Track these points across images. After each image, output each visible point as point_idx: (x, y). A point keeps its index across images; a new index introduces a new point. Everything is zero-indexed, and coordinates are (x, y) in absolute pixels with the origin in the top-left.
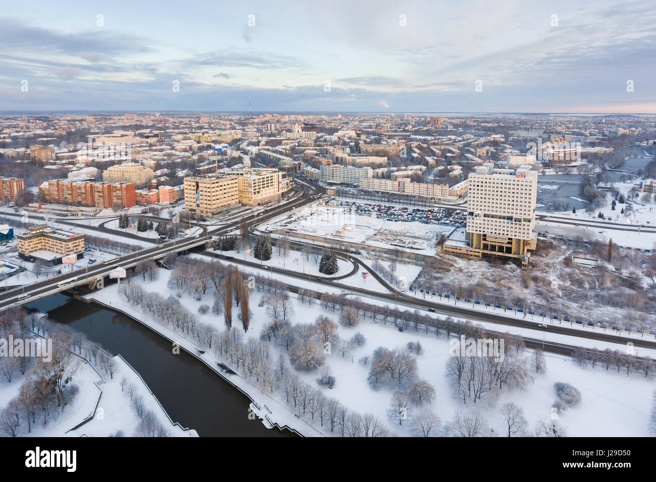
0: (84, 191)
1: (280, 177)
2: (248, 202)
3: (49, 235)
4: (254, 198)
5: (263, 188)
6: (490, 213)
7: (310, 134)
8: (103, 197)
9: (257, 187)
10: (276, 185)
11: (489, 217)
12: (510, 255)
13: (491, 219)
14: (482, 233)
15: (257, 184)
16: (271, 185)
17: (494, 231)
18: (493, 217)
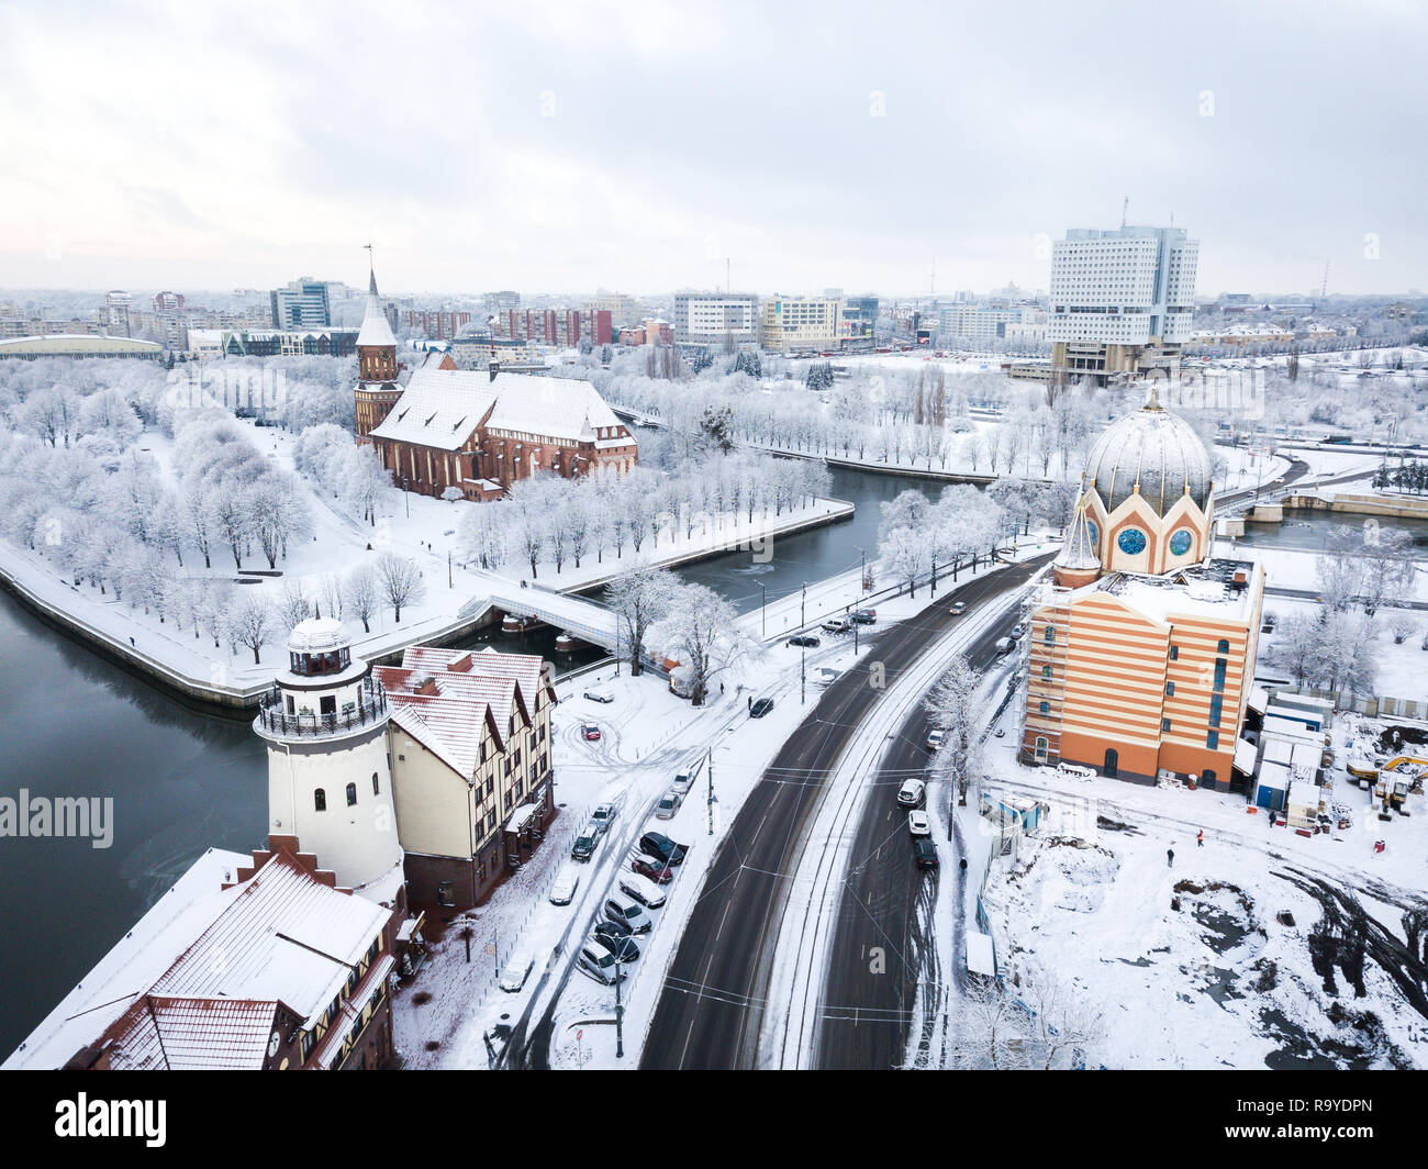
0: (542, 323)
1: (841, 313)
2: (774, 345)
4: (784, 338)
5: (804, 322)
6: (1080, 304)
8: (568, 330)
9: (791, 319)
10: (830, 325)
11: (1077, 311)
12: (1100, 372)
13: (1080, 314)
14: (1067, 341)
15: (791, 314)
16: (820, 322)
17: (1082, 335)
18: (1084, 310)
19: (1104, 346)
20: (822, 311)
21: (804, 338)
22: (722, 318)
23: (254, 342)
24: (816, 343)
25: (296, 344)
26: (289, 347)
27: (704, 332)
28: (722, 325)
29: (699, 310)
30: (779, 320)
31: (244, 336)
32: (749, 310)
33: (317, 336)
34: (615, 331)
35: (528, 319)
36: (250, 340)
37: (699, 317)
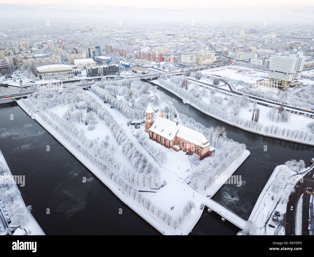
0: (147, 55)
1: (214, 55)
2: (200, 63)
3: (141, 66)
4: (202, 62)
5: (207, 58)
6: (277, 70)
7: (248, 36)
8: (153, 57)
9: (204, 58)
10: (212, 58)
11: (276, 72)
12: (280, 86)
13: (277, 73)
14: (273, 78)
15: (204, 57)
16: (210, 58)
17: (277, 77)
18: (278, 72)
19: (282, 80)
20: (210, 56)
21: (206, 62)
22: (189, 59)
23: (93, 69)
24: (209, 63)
25: (101, 69)
26: (100, 70)
27: (185, 62)
28: (189, 60)
29: (184, 57)
30: (201, 58)
31: (91, 68)
32: (195, 56)
33: (105, 67)
34: (163, 57)
35: (144, 54)
36: (92, 69)
37: (184, 58)
